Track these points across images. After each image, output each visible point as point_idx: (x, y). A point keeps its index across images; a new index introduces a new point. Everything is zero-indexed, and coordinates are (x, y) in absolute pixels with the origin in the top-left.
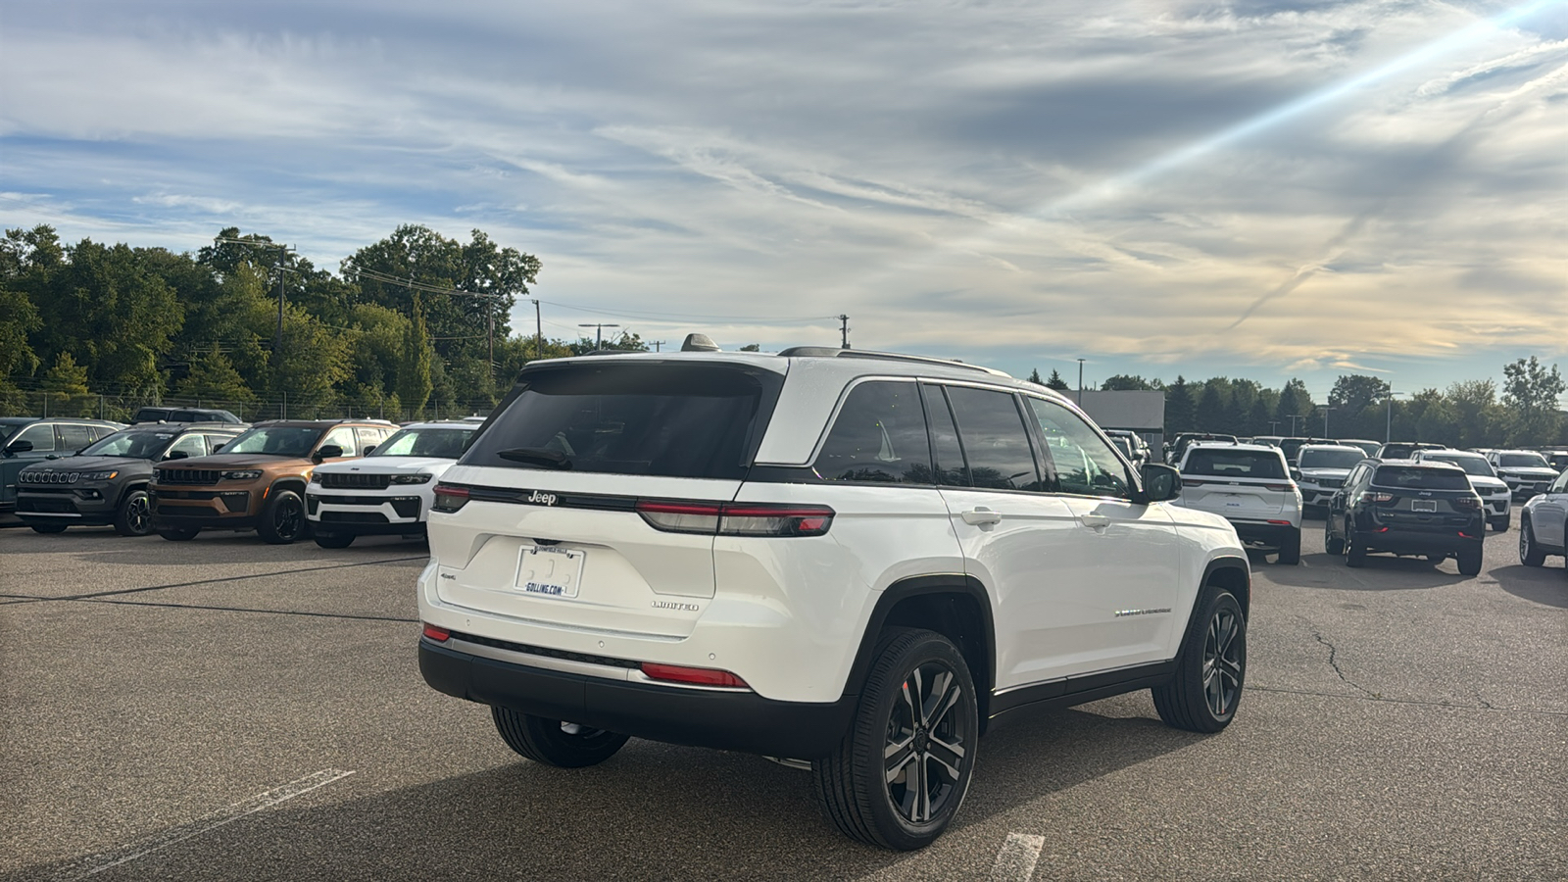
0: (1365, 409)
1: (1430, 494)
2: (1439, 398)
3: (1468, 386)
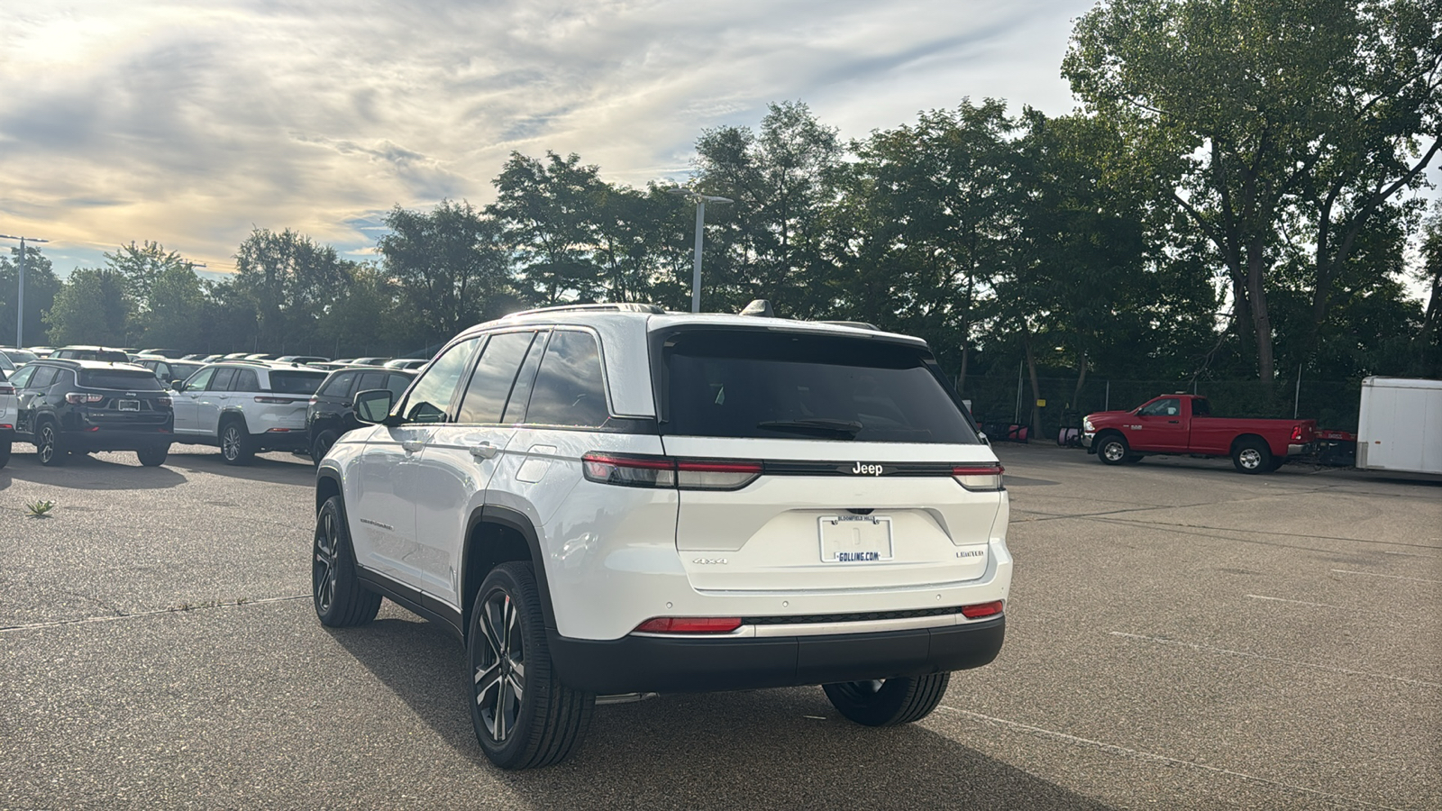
1: (135, 395)
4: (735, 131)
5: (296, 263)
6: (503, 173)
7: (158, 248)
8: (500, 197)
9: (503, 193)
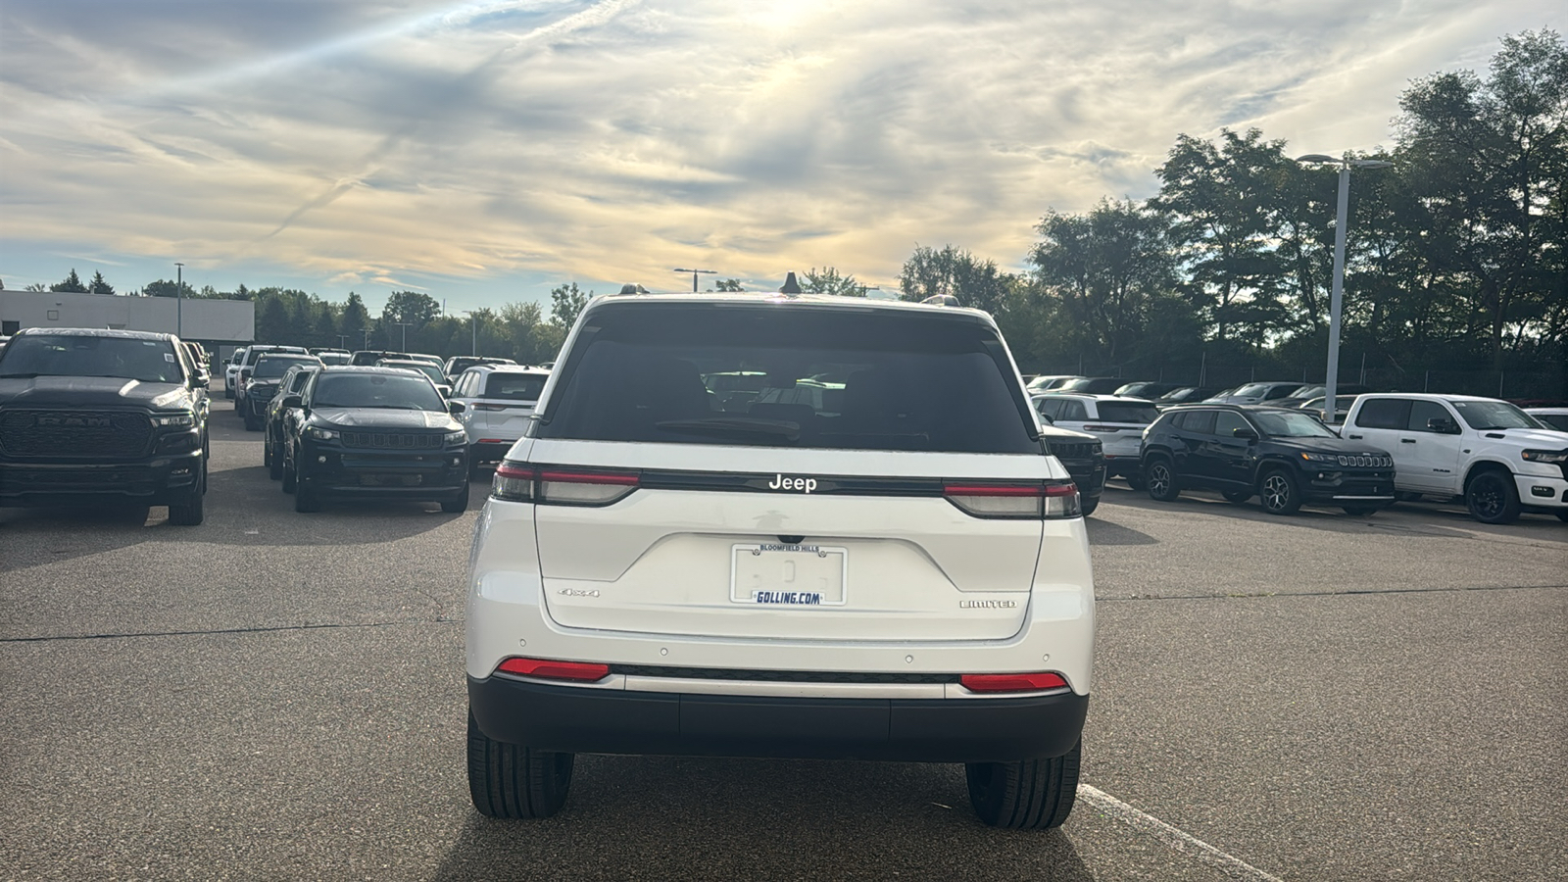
0: (426, 325)
2: (492, 317)
3: (519, 307)
4: (1455, 78)
5: (956, 280)
6: (1168, 161)
7: (835, 274)
8: (1163, 189)
9: (1167, 183)
